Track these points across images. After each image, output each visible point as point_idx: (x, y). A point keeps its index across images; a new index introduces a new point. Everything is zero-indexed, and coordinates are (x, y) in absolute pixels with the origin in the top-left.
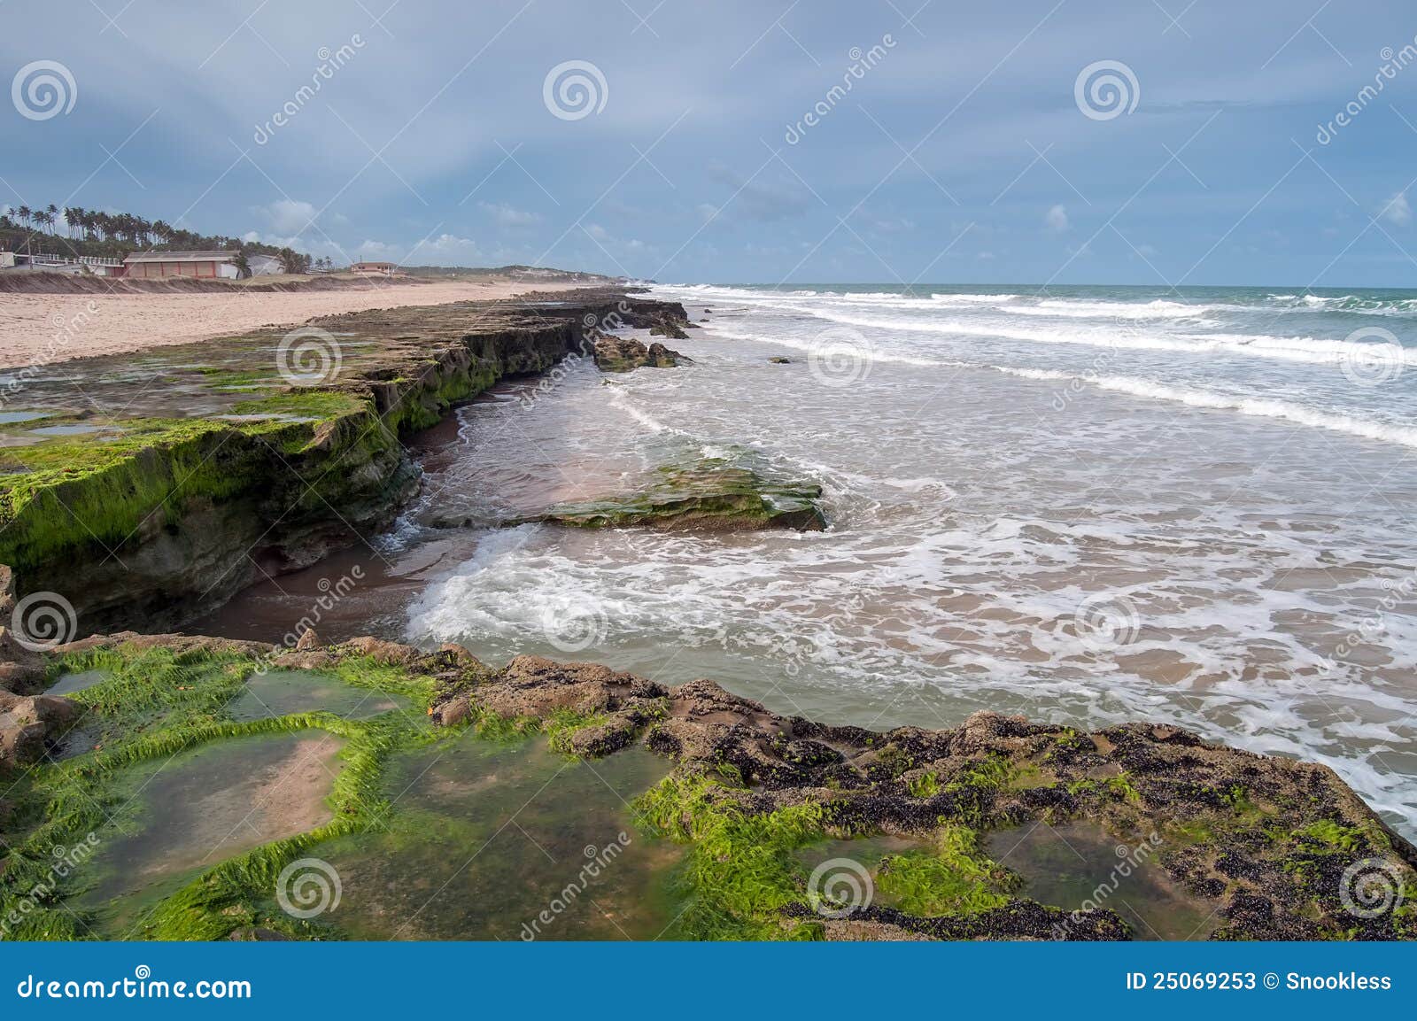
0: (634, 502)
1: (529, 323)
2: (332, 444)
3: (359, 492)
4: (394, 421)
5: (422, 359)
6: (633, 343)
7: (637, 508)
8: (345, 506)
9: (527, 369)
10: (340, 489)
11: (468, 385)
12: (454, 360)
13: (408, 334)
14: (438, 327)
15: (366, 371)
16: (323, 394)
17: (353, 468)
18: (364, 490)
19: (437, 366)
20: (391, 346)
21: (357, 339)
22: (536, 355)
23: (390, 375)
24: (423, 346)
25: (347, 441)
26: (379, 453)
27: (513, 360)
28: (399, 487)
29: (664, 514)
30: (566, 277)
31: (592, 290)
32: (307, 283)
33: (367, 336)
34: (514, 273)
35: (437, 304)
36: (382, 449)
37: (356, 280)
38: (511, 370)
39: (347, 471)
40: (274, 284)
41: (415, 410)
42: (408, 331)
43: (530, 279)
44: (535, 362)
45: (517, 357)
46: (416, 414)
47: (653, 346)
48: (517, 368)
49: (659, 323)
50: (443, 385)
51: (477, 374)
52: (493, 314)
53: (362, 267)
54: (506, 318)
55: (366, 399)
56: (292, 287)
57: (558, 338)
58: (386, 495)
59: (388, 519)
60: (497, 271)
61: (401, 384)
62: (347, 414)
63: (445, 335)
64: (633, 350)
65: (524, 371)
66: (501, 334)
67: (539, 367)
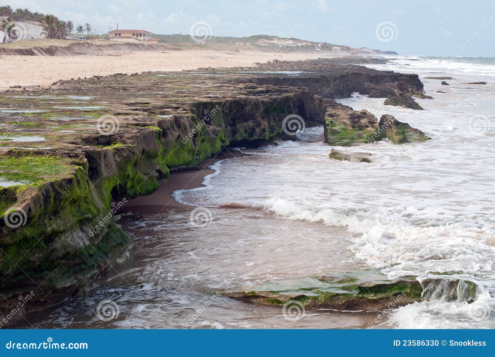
0: (340, 282)
1: (262, 92)
2: (33, 210)
3: (61, 258)
4: (107, 187)
5: (145, 125)
6: (364, 114)
7: (343, 288)
8: (46, 272)
9: (255, 137)
10: (41, 255)
11: (191, 152)
12: (179, 127)
13: (140, 100)
14: (171, 93)
15: (85, 136)
16: (37, 158)
17: (56, 234)
18: (65, 256)
19: (159, 133)
20: (120, 111)
21: (90, 103)
22: (265, 124)
23: (108, 140)
24: (151, 111)
25: (51, 206)
26: (87, 219)
27: (242, 128)
28: (106, 254)
29: (371, 296)
30: (311, 47)
31: (333, 60)
32: (65, 48)
33: (101, 100)
34: (261, 42)
35: (180, 70)
36: (90, 216)
37: (110, 46)
38: (239, 138)
39: (50, 238)
40: (35, 48)
41: (131, 175)
42: (142, 96)
43: (273, 48)
44: (264, 130)
45: (245, 124)
46: (133, 180)
47: (384, 118)
48: (246, 135)
49: (394, 94)
50: (166, 151)
51: (203, 141)
52: (229, 82)
53: (118, 34)
54: (241, 85)
55: (79, 164)
56: (50, 51)
57: (289, 107)
58: (91, 262)
59: (91, 285)
60: (244, 40)
61: (117, 150)
62: (53, 180)
63: (175, 102)
64: (364, 121)
65: (251, 139)
66: (231, 103)
67: (267, 135)
